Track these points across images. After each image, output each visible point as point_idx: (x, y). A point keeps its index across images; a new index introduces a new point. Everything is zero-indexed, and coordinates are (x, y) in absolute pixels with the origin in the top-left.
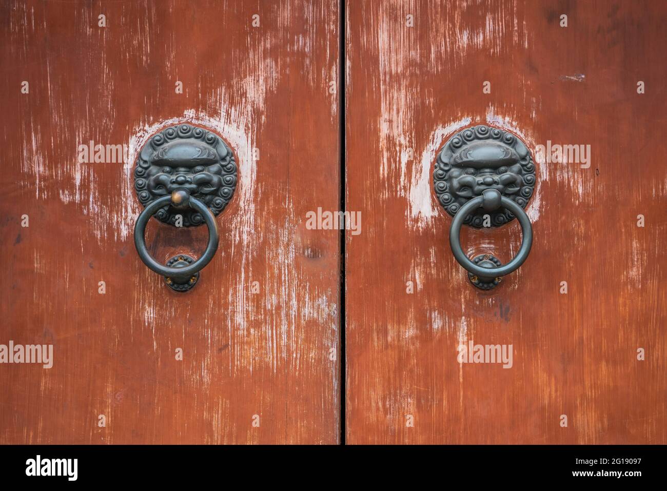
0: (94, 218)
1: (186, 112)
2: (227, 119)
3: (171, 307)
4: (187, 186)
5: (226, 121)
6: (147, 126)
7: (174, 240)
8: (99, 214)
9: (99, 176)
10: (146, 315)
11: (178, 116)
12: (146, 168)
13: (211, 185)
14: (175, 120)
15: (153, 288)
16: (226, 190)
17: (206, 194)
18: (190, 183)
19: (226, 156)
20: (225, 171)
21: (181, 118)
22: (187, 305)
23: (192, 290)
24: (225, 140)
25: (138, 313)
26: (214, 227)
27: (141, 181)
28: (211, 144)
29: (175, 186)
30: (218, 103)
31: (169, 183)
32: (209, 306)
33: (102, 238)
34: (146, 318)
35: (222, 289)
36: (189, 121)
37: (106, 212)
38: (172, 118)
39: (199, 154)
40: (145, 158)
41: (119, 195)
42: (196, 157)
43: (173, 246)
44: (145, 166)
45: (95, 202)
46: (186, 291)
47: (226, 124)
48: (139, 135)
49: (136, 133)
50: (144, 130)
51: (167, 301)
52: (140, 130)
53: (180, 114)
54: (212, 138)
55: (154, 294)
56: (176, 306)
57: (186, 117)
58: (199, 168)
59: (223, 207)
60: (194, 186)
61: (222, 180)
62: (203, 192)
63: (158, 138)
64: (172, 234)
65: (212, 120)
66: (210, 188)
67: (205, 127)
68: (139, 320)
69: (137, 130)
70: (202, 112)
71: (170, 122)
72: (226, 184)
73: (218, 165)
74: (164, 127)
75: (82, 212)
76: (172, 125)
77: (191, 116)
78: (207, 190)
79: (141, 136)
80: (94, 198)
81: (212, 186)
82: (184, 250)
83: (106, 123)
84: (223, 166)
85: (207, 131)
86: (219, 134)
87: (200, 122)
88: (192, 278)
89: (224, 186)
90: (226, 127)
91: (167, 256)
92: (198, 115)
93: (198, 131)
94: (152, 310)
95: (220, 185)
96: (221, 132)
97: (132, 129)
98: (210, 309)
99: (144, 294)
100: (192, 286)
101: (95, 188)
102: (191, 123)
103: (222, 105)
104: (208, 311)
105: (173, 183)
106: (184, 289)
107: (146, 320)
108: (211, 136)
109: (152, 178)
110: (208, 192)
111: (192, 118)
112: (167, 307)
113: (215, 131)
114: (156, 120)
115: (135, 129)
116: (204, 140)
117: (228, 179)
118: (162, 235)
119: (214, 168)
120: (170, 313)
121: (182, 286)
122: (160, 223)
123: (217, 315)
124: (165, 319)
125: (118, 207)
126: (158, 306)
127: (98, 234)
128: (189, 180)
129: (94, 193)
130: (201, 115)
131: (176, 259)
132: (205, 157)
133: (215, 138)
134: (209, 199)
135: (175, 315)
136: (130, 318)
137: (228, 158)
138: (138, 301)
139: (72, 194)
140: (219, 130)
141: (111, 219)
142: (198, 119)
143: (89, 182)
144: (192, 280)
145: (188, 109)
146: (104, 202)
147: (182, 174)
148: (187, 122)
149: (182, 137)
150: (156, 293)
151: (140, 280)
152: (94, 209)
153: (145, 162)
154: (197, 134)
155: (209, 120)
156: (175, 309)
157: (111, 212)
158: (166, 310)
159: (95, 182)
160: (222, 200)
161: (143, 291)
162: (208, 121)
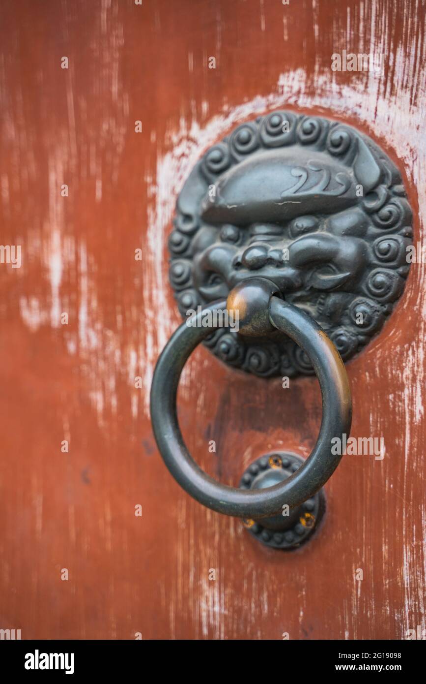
0: (88, 362)
1: (283, 80)
2: (385, 84)
3: (260, 592)
4: (271, 272)
5: (382, 87)
6: (195, 126)
7: (262, 414)
8: (100, 353)
9: (98, 261)
10: (204, 605)
11: (265, 93)
12: (191, 234)
13: (336, 265)
14: (257, 105)
15: (217, 537)
16: (380, 278)
17: (327, 292)
18: (280, 264)
19: (377, 185)
20: (378, 225)
21: (271, 97)
22: (299, 588)
23: (308, 546)
24: (381, 141)
25: (185, 598)
26: (334, 383)
27: (182, 266)
28: (340, 156)
29: (243, 274)
30: (361, 43)
31: (230, 267)
32: (351, 593)
33: (107, 408)
34: (204, 614)
35: (385, 548)
36: (292, 101)
37: (113, 347)
38: (250, 99)
39: (299, 184)
40: (189, 208)
41: (140, 303)
42: (289, 193)
43: (260, 429)
44: (188, 227)
45: (91, 324)
46: (292, 549)
47: (381, 97)
48: (178, 151)
49: (170, 148)
50: (189, 139)
51: (251, 574)
52: (180, 141)
53: (269, 87)
54: (341, 138)
55: (220, 553)
56: (270, 588)
57: (282, 93)
58: (303, 223)
59: (374, 323)
60: (288, 272)
61: (370, 250)
62: (316, 286)
63: (215, 154)
64: (257, 398)
65: (346, 90)
66: (334, 273)
67: (329, 112)
68: (190, 619)
69: (175, 139)
70: (321, 72)
71: (245, 110)
72: (380, 260)
73: (358, 210)
74: (234, 124)
75: (65, 348)
76: (252, 116)
77: (295, 89)
78: (327, 278)
79: (183, 155)
80: (90, 313)
81: (340, 268)
82: (285, 440)
83: (109, 132)
84: (370, 212)
85: (332, 122)
86: (364, 127)
87: (317, 101)
88: (304, 516)
89: (376, 266)
90: (383, 104)
91: (247, 455)
92: (313, 81)
93: (307, 125)
94: (216, 594)
95: (362, 266)
96: (369, 123)
97: (163, 140)
98: (354, 603)
99: (198, 552)
100: (307, 538)
101: (90, 290)
102: (295, 107)
103: (372, 46)
104: (350, 607)
105: (238, 265)
106: (285, 545)
107: (204, 620)
108: (340, 133)
109: (199, 257)
110: (328, 285)
111: (299, 92)
112: (250, 589)
113: (354, 120)
114: (215, 110)
115: (170, 139)
116: (322, 147)
117: (384, 245)
118: (234, 400)
119: (347, 219)
120: (259, 605)
121: (281, 535)
122: (228, 370)
123: (373, 621)
124: (246, 619)
125: (138, 331)
126: (230, 584)
127: (98, 399)
128: (275, 255)
129: (89, 303)
130: (320, 80)
131: (263, 463)
132: (316, 190)
133: (350, 139)
134: (335, 304)
135: (271, 611)
136: (168, 611)
137: (383, 190)
138: (186, 570)
139: (46, 306)
140: (364, 115)
141: (124, 363)
142: (311, 93)
143: (78, 275)
144: (303, 522)
145: (288, 71)
146: (109, 324)
147: (259, 241)
148: (287, 106)
149: (268, 146)
150: (224, 550)
151: (188, 515)
152: (89, 340)
153: (188, 218)
154: (306, 133)
155: (340, 93)
156: (269, 597)
157: (123, 346)
158: (249, 597)
159: (90, 274)
160: (372, 303)
161: (197, 545)
162: (337, 96)
